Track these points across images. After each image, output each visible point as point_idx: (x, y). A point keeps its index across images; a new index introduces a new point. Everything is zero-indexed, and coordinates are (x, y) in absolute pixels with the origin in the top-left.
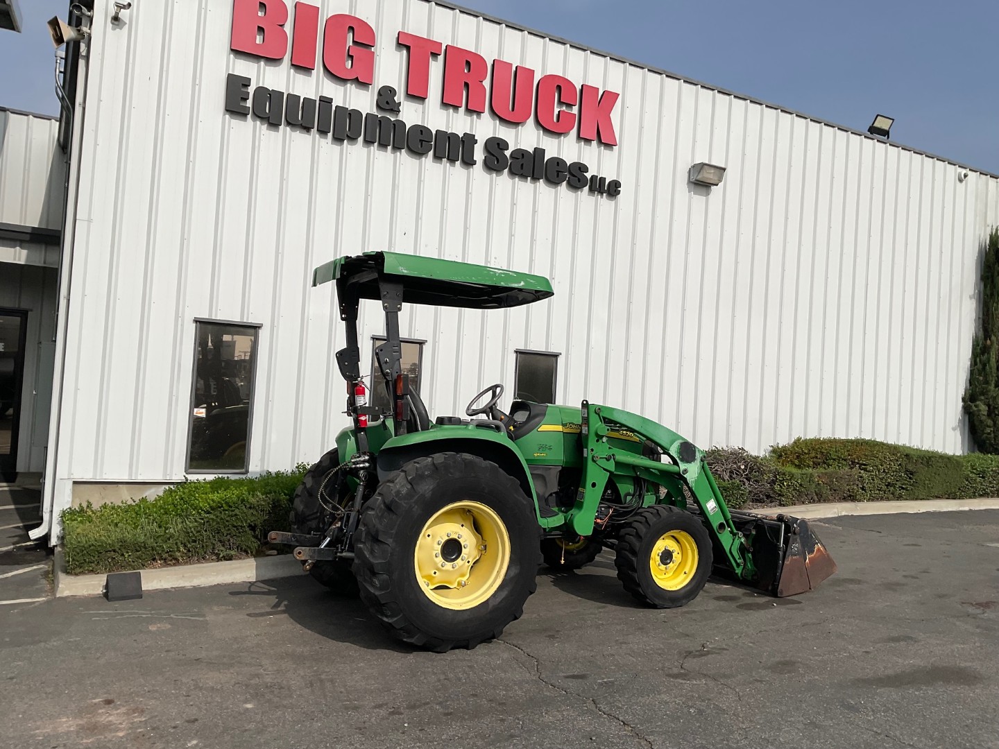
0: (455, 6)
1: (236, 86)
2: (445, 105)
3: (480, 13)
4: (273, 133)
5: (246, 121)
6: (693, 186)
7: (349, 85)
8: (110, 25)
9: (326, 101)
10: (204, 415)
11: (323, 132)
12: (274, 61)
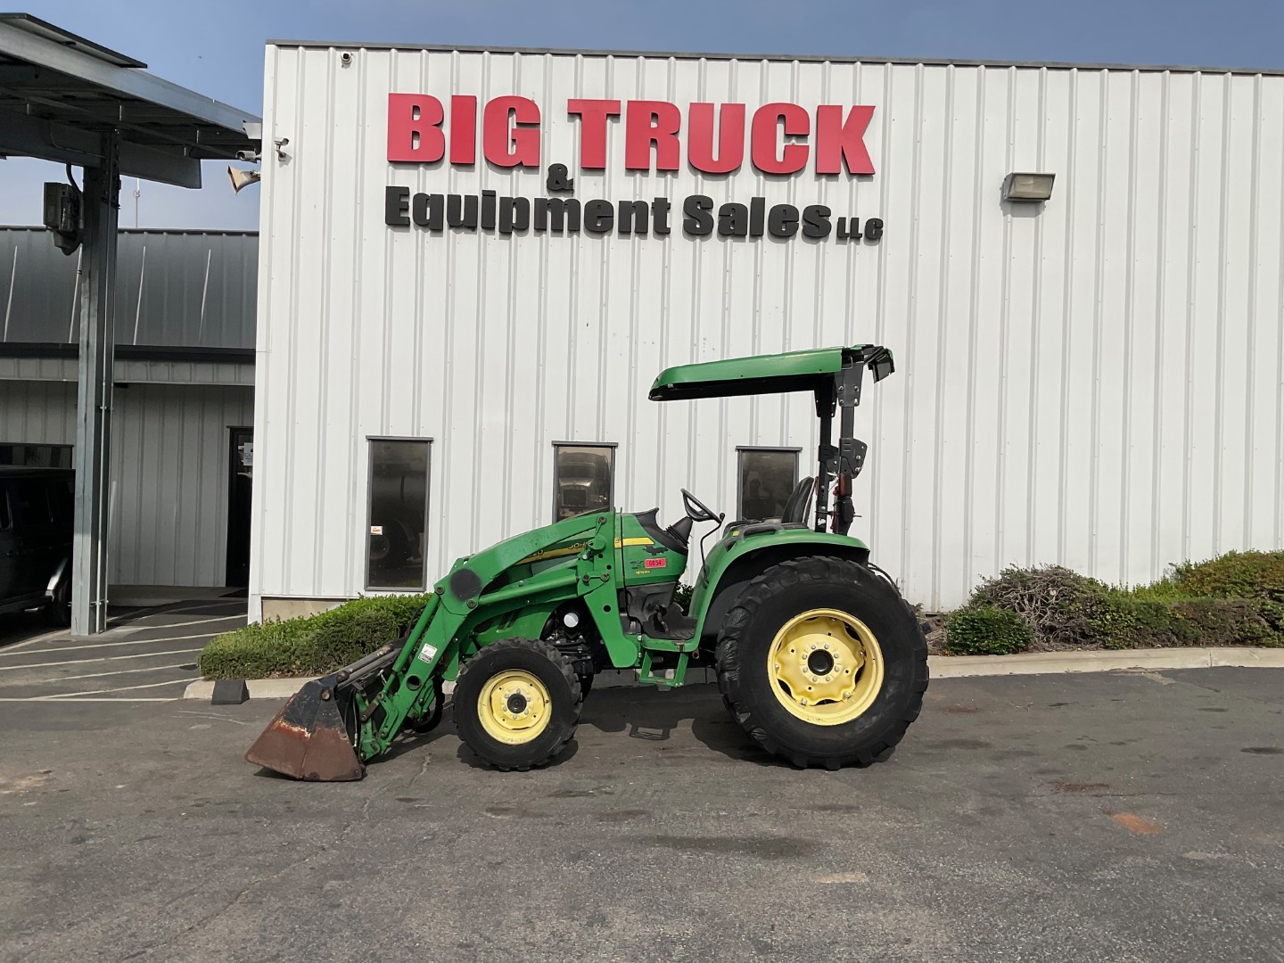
0: (637, 52)
1: (396, 197)
2: (631, 170)
3: (669, 53)
4: (437, 239)
5: (409, 231)
6: (1009, 206)
7: (515, 172)
8: (277, 162)
9: (489, 195)
10: (380, 533)
11: (489, 228)
12: (435, 163)
